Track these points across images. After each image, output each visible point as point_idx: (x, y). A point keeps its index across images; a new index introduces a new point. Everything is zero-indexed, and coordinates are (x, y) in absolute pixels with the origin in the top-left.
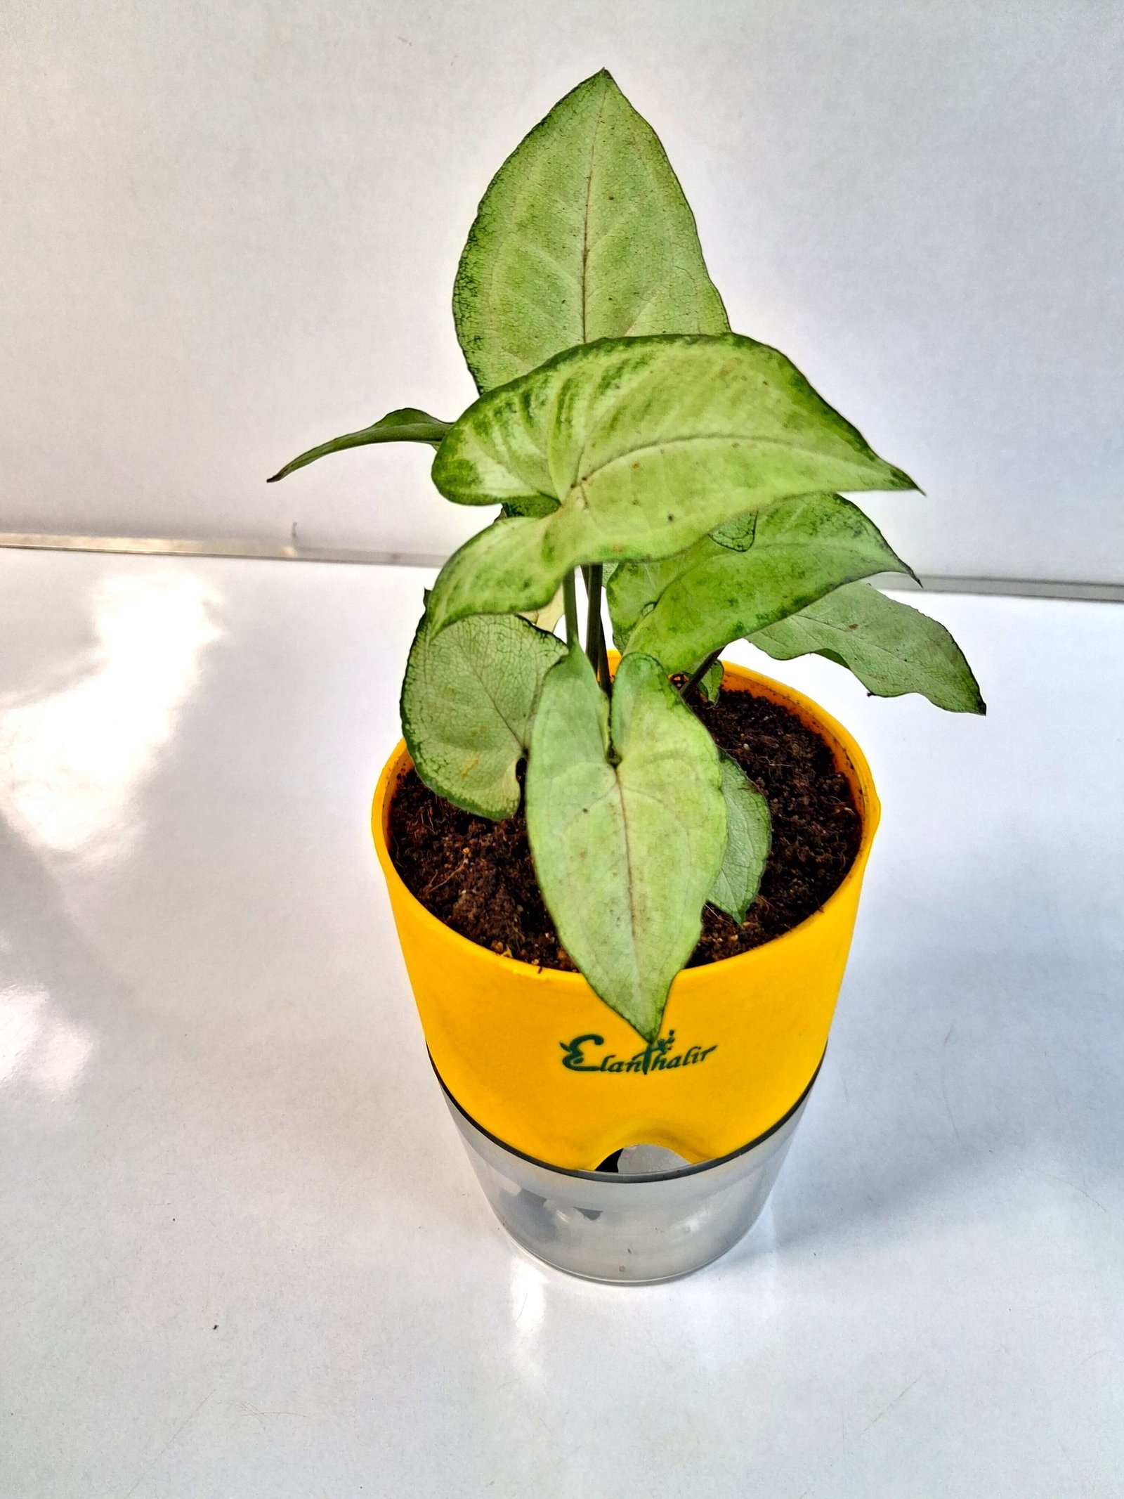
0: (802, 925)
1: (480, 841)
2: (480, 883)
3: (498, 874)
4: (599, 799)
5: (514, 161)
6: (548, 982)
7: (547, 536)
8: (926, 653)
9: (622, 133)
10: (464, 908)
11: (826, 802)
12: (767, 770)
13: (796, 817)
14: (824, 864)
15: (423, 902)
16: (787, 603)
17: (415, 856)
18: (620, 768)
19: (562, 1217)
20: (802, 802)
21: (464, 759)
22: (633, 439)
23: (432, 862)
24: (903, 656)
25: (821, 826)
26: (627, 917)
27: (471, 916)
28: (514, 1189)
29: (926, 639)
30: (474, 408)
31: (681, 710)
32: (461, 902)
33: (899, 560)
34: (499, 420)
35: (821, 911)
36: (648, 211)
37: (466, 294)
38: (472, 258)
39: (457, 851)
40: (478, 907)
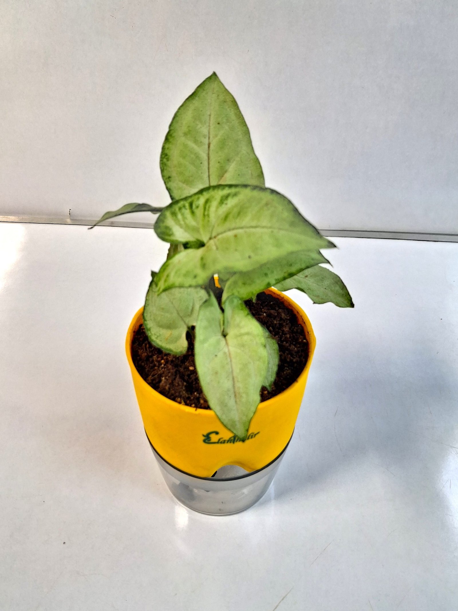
0: (290, 387)
1: (168, 357)
2: (170, 375)
3: (176, 371)
4: (221, 350)
5: (182, 108)
6: (199, 414)
7: (202, 259)
8: (333, 286)
9: (222, 98)
10: (164, 385)
11: (296, 336)
12: (273, 324)
13: (285, 343)
14: (296, 362)
15: (149, 384)
16: (286, 275)
17: (143, 364)
18: (227, 337)
19: (196, 491)
20: (287, 337)
21: (166, 333)
22: (233, 225)
23: (150, 366)
24: (325, 287)
25: (294, 346)
26: (233, 396)
27: (167, 388)
28: (178, 482)
29: (333, 281)
30: (170, 206)
31: (250, 317)
32: (163, 382)
33: (325, 258)
34: (181, 212)
35: (297, 381)
36: (232, 129)
37: (165, 160)
38: (167, 146)
39: (159, 362)
40: (169, 384)
